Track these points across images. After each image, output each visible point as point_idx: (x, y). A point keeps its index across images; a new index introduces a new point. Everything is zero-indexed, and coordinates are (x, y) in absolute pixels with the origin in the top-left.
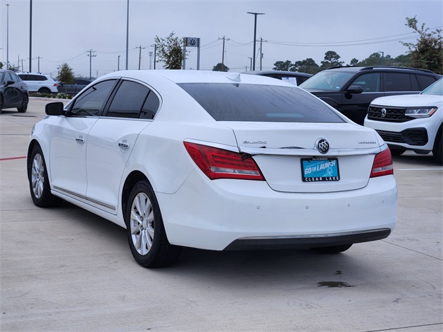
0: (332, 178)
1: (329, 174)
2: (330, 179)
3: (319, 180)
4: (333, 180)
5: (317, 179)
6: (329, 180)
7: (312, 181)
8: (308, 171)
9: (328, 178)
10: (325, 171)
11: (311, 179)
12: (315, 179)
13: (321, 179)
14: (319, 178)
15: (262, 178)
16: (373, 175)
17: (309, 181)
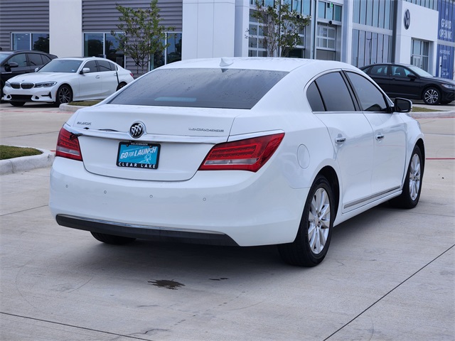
0: (148, 165)
1: (147, 161)
2: (146, 166)
3: (133, 166)
4: (148, 168)
5: (131, 165)
6: (144, 167)
7: (125, 166)
8: (124, 156)
9: (144, 165)
10: (142, 157)
11: (125, 164)
12: (129, 164)
13: (136, 165)
14: (133, 164)
15: (80, 159)
16: (202, 168)
17: (122, 166)
